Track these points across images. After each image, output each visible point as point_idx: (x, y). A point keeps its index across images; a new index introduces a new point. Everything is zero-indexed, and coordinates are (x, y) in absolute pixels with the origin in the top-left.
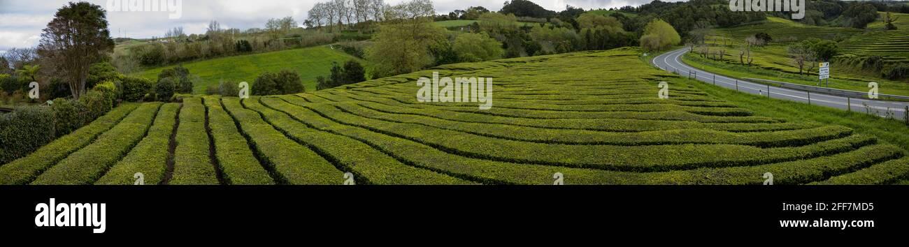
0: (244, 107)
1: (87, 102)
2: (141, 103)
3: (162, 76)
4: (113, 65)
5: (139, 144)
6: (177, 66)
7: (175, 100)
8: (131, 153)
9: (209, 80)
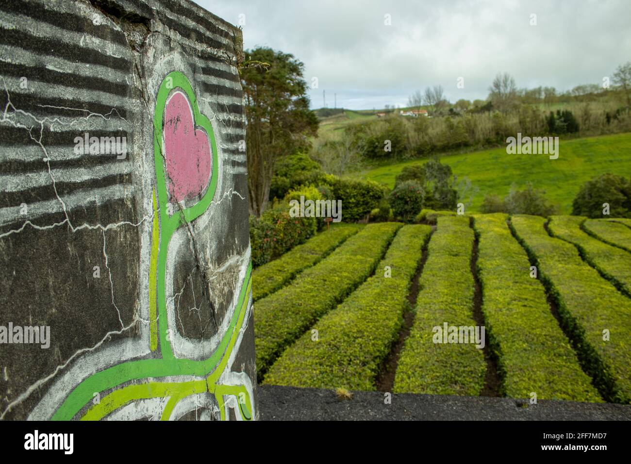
0: (551, 234)
1: (275, 221)
2: (365, 224)
3: (401, 178)
4: (313, 159)
5: (361, 287)
6: (430, 161)
7: (424, 220)
8: (349, 299)
9: (490, 187)
